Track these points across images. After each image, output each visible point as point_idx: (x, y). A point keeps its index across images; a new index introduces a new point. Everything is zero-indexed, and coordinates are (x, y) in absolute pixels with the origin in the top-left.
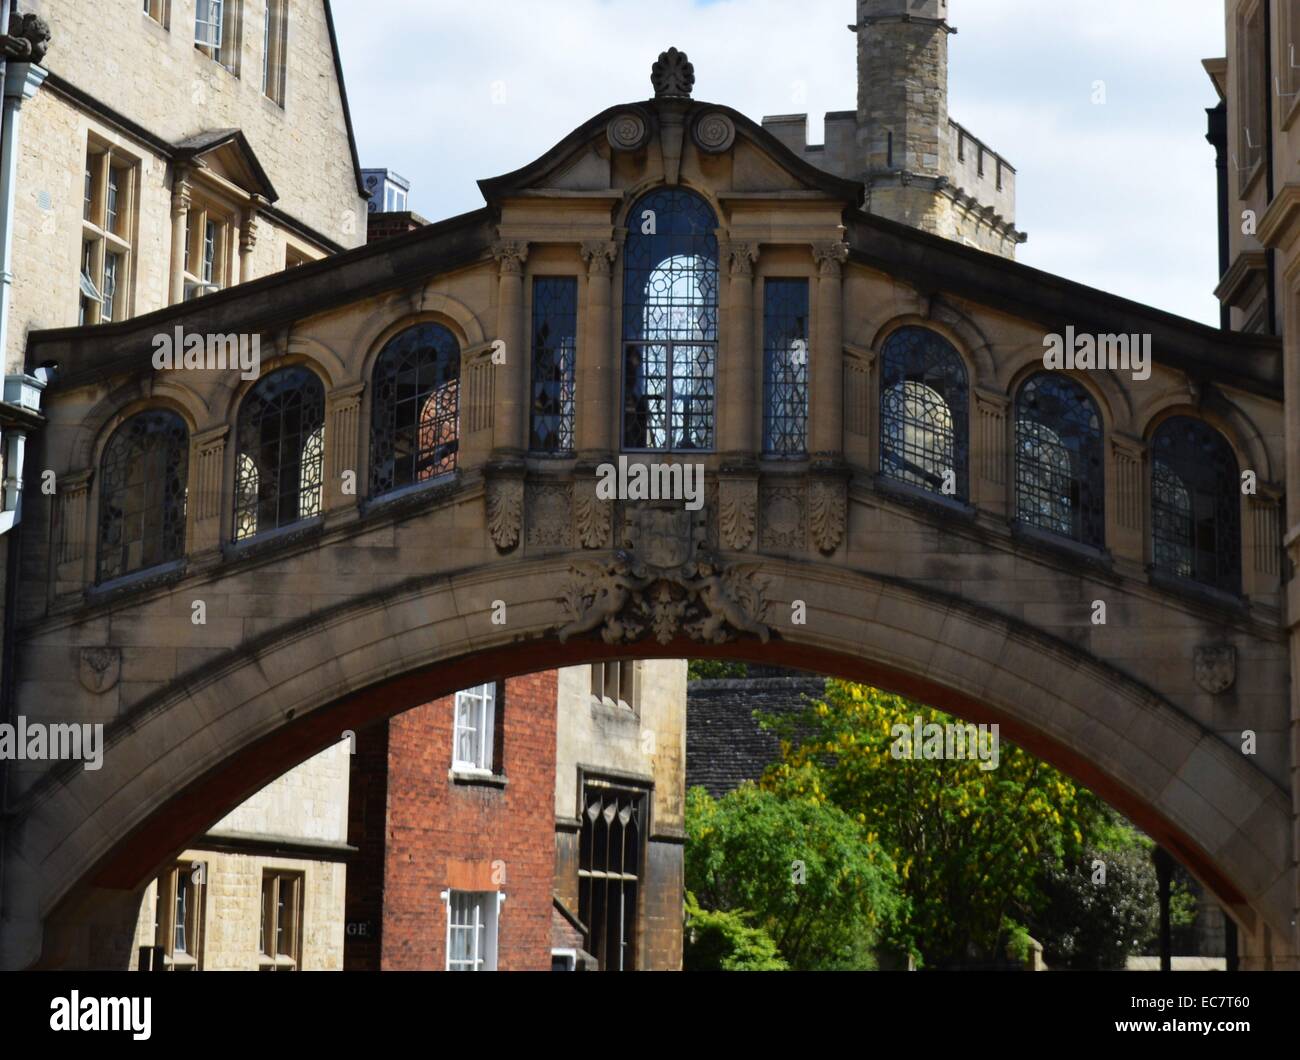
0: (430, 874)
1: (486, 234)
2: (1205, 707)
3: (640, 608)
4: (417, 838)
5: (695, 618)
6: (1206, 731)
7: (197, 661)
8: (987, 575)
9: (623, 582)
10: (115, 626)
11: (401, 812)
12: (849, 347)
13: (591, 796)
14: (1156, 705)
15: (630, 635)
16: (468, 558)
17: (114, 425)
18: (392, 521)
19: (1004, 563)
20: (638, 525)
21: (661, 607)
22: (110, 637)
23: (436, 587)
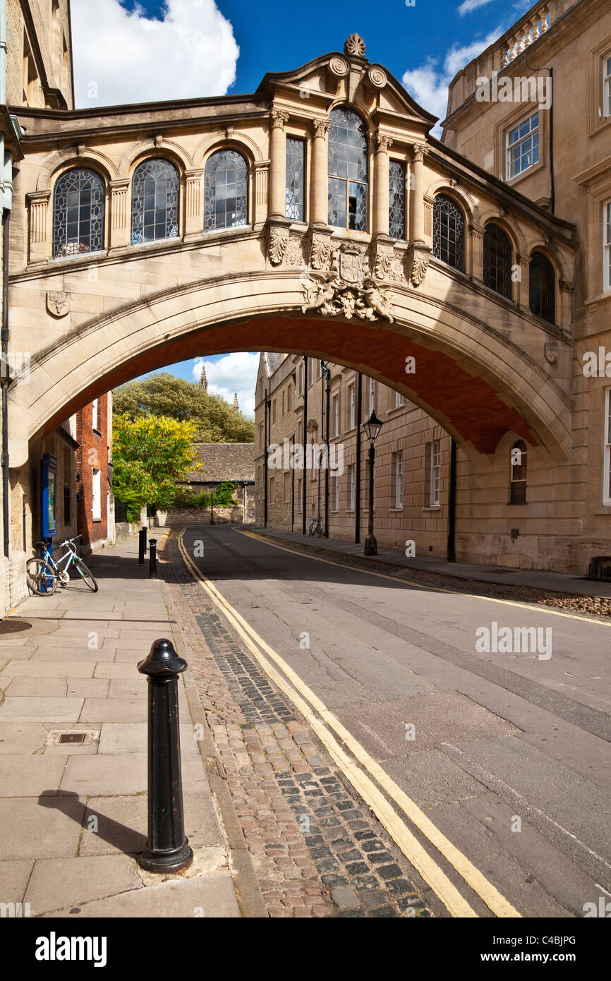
2: (547, 367)
3: (340, 300)
5: (360, 308)
6: (549, 376)
8: (476, 304)
10: (67, 280)
12: (425, 196)
14: (533, 365)
15: (334, 313)
18: (219, 243)
19: (481, 300)
20: (339, 260)
21: (348, 301)
22: (64, 287)
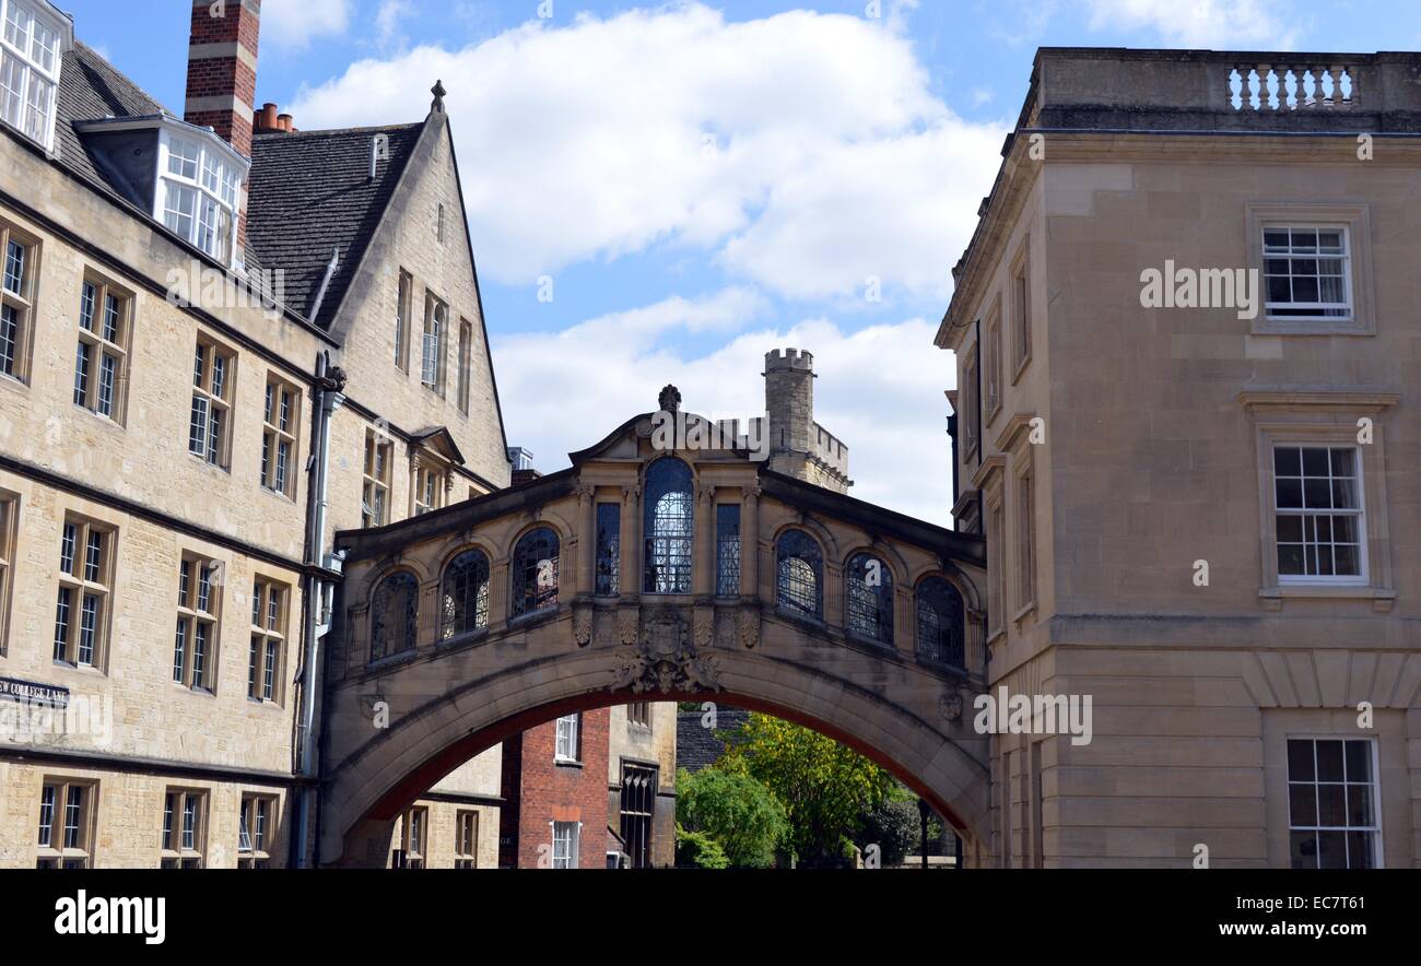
0: (543, 812)
1: (573, 481)
2: (945, 727)
3: (652, 675)
4: (537, 794)
5: (681, 681)
6: (946, 739)
7: (423, 702)
8: (832, 658)
9: (644, 662)
10: (380, 684)
11: (528, 780)
12: (761, 540)
13: (627, 772)
14: (920, 726)
15: (648, 689)
16: (564, 649)
17: (380, 580)
18: (524, 630)
19: (841, 652)
20: (652, 632)
21: (664, 674)
22: (378, 687)
23: (547, 664)
